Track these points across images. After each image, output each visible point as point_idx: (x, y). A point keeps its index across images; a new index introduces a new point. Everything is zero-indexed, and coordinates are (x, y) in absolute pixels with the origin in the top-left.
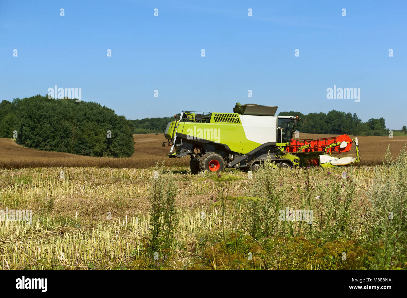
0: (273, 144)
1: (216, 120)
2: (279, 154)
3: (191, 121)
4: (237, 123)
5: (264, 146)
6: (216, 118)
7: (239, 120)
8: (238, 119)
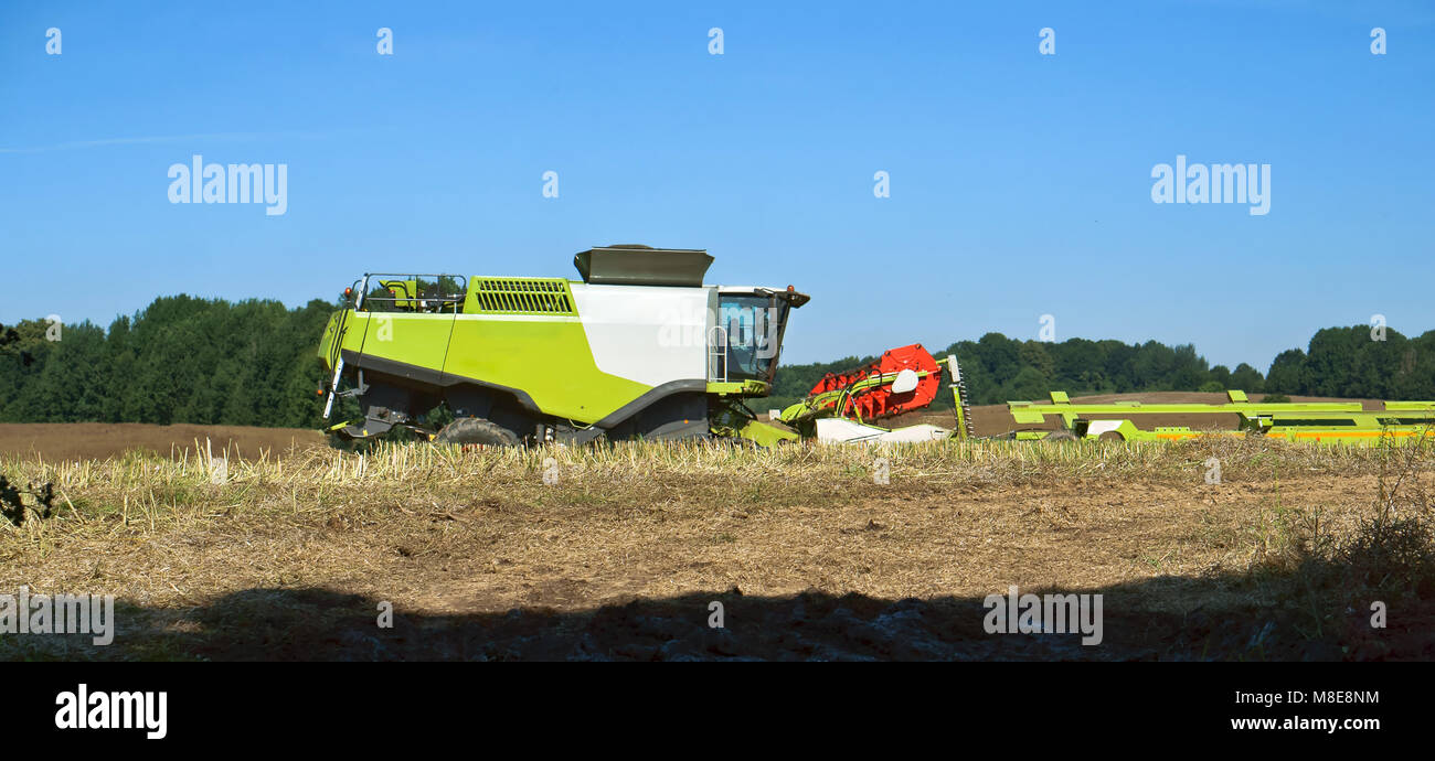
0: (697, 388)
1: (487, 302)
2: (726, 422)
3: (400, 307)
4: (560, 312)
5: (663, 393)
6: (484, 295)
7: (570, 301)
8: (565, 297)
